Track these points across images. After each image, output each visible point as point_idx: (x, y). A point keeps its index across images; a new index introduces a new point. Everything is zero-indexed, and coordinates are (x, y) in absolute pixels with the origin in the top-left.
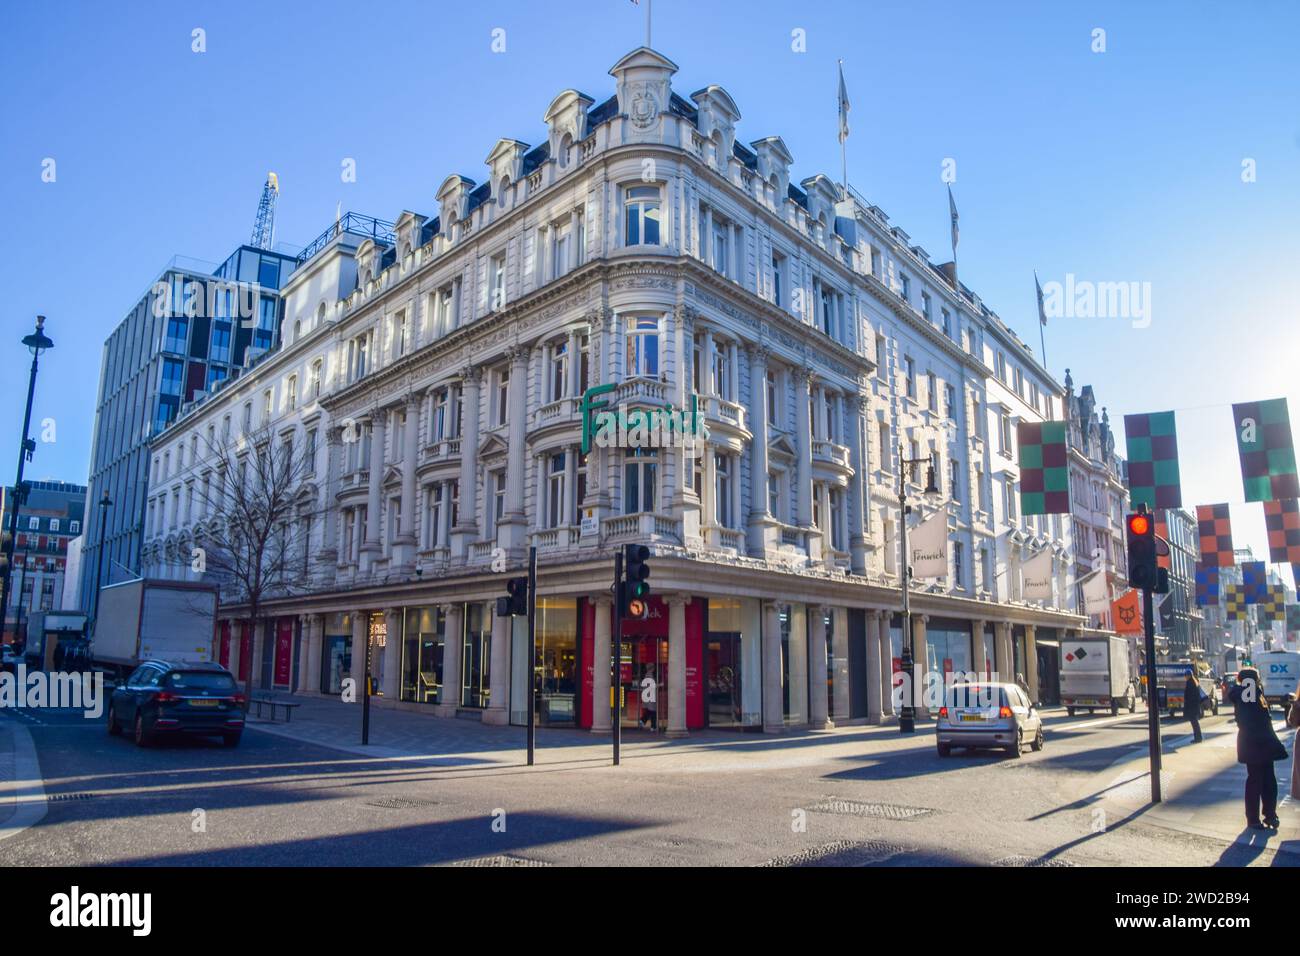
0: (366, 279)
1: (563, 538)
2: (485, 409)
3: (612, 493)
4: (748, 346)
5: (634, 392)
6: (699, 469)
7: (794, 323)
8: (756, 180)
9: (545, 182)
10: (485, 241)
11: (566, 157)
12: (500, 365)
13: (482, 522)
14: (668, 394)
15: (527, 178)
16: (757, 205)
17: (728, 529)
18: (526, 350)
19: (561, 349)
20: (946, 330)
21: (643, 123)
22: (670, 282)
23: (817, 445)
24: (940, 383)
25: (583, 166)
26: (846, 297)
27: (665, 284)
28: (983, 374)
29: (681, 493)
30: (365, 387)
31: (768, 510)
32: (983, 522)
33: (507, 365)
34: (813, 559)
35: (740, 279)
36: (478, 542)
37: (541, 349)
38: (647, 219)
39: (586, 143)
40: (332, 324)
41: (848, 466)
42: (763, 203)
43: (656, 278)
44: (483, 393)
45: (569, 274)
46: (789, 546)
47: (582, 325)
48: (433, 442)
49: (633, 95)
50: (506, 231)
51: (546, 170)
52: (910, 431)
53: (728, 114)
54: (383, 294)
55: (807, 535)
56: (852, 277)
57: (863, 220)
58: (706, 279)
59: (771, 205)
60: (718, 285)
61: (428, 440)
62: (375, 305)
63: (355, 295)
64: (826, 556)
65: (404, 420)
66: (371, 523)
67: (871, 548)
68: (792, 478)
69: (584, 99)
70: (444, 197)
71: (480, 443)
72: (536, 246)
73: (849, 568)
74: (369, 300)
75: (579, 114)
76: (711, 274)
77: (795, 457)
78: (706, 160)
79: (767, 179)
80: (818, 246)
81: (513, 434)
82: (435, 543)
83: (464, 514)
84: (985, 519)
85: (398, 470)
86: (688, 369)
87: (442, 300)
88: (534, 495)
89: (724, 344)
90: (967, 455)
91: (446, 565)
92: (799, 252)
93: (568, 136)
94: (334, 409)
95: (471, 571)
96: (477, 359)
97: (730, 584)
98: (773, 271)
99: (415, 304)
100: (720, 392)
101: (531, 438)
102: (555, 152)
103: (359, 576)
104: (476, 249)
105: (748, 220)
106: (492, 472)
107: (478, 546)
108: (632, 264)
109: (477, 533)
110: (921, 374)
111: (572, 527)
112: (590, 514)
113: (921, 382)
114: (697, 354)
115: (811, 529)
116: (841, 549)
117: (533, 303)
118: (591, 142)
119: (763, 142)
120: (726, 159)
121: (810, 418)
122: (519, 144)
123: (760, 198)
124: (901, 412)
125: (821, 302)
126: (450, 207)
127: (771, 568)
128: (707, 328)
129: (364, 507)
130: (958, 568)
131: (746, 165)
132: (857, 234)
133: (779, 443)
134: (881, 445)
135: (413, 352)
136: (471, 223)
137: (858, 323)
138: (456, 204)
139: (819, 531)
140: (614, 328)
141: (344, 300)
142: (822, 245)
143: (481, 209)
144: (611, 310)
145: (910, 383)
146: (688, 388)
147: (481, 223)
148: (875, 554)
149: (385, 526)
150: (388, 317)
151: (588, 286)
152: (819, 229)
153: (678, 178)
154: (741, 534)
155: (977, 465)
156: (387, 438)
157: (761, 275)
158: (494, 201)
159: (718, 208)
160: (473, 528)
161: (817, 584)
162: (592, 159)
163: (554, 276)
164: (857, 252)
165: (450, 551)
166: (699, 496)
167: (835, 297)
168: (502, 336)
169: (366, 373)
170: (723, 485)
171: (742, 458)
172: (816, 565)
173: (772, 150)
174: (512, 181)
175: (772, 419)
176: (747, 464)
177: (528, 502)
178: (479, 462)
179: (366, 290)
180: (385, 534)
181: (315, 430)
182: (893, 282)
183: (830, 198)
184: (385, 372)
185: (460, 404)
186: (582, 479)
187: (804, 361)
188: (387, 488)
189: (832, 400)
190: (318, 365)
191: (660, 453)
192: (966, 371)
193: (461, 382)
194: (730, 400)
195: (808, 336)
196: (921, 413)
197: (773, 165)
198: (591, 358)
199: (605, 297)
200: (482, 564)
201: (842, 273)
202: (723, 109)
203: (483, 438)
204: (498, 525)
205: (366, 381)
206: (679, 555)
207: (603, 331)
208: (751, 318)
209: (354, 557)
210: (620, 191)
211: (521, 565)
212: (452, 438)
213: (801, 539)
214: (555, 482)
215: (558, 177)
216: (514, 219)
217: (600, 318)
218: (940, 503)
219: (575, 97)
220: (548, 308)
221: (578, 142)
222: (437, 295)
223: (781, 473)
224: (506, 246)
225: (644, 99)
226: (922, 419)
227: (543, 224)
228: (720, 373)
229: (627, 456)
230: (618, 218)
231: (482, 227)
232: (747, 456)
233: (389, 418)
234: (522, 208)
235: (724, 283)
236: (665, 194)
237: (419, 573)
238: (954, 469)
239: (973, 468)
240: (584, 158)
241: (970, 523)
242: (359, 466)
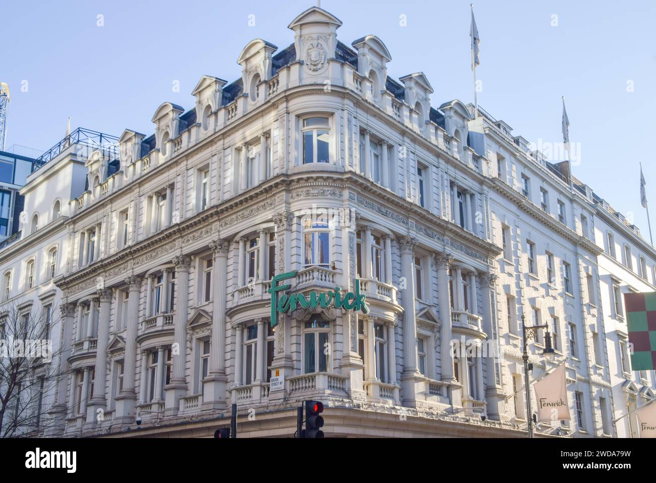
0: (94, 184)
1: (256, 392)
2: (194, 289)
3: (294, 357)
4: (399, 239)
5: (311, 277)
6: (362, 337)
7: (435, 220)
8: (404, 108)
9: (240, 112)
10: (192, 157)
11: (256, 92)
12: (206, 255)
13: (191, 380)
14: (337, 278)
15: (225, 108)
16: (404, 128)
17: (386, 384)
18: (226, 243)
19: (253, 243)
20: (561, 217)
21: (315, 67)
22: (337, 192)
23: (456, 315)
24: (557, 261)
25: (269, 101)
26: (477, 196)
27: (334, 194)
28: (594, 252)
29: (348, 356)
30: (94, 271)
31: (417, 368)
32: (600, 375)
33: (211, 255)
34: (455, 406)
35: (392, 188)
36: (188, 396)
37: (238, 242)
38: (319, 141)
39: (271, 83)
40: (66, 219)
41: (481, 331)
42: (410, 126)
43: (326, 189)
44: (192, 276)
45: (260, 186)
46: (435, 397)
47: (271, 224)
48: (151, 315)
49: (307, 45)
50: (210, 150)
51: (240, 102)
52: (532, 301)
53: (382, 57)
54: (110, 196)
55: (449, 387)
56: (482, 180)
57: (491, 134)
58: (365, 188)
59: (416, 128)
60: (374, 193)
61: (147, 314)
62: (103, 204)
63: (86, 196)
64: (466, 404)
65: (127, 297)
66: (98, 381)
67: (503, 397)
68: (436, 341)
69: (269, 46)
70: (159, 119)
71: (190, 316)
72: (233, 161)
73: (485, 414)
74: (98, 201)
75: (265, 59)
76: (369, 185)
77: (439, 325)
78: (365, 95)
79: (413, 107)
80: (453, 157)
81: (216, 309)
82: (152, 398)
83: (176, 374)
84: (601, 372)
85: (122, 338)
86: (352, 260)
87: (158, 202)
88: (233, 358)
89: (380, 238)
90: (583, 319)
91: (160, 416)
92: (439, 163)
93: (257, 76)
94: (68, 288)
95: (182, 420)
96: (187, 250)
97: (387, 429)
98: (418, 178)
99: (136, 205)
100: (378, 276)
101: (230, 313)
102: (247, 88)
103: (86, 427)
104: (185, 163)
105: (397, 140)
106: (199, 339)
107: (187, 399)
108: (308, 178)
109: (186, 389)
110: (541, 254)
111: (264, 384)
112: (278, 374)
113: (542, 261)
114: (359, 246)
115: (453, 382)
116: (478, 399)
117: (231, 207)
118: (275, 81)
119: (409, 78)
120: (380, 92)
121: (449, 294)
122: (218, 81)
123: (407, 123)
124: (525, 285)
125: (457, 200)
126: (164, 128)
127: (420, 415)
128: (367, 226)
129: (92, 368)
130: (579, 413)
131: (396, 97)
132: (485, 145)
133: (425, 314)
134: (509, 313)
135: (134, 243)
136: (181, 141)
137: (487, 216)
138: (168, 126)
139: (459, 384)
140: (294, 227)
141: (76, 199)
142: (457, 156)
143: (189, 131)
144: (292, 214)
145: (531, 261)
146: (352, 274)
147: (189, 142)
148: (506, 402)
149: (110, 384)
150: (114, 214)
151: (274, 195)
152: (455, 143)
153: (343, 110)
154: (395, 387)
155: (592, 326)
156: (113, 312)
157: (409, 183)
158: (199, 125)
159: (374, 132)
160: (184, 385)
161: (458, 427)
162: (276, 96)
163: (248, 188)
164: (486, 160)
165: (164, 404)
166: (363, 358)
167: (468, 197)
168: (207, 232)
169: (95, 259)
170: (381, 350)
171: (396, 327)
172: (458, 412)
173: (417, 83)
174: (213, 109)
175: (419, 295)
176: (400, 331)
177: (228, 363)
178: (188, 331)
179: (94, 192)
180: (109, 390)
181: (51, 305)
182: (515, 181)
183: (464, 118)
184: (112, 259)
185: (173, 285)
186: (271, 345)
187: (444, 249)
188: (112, 352)
189: (467, 279)
190: (53, 251)
191: (331, 325)
192: (580, 250)
193: (174, 267)
194: (385, 282)
195: (446, 229)
196: (542, 285)
197: (417, 94)
198: (277, 251)
199: (288, 203)
200: (191, 415)
201: (474, 178)
202: (377, 53)
203: (192, 313)
204: (204, 383)
205: (96, 266)
206: (347, 405)
207: (286, 230)
208: (401, 217)
209: (82, 410)
210: (299, 120)
211: (223, 415)
212: (167, 313)
213: (444, 390)
214: (249, 347)
215: (250, 109)
216: (216, 140)
217: (284, 220)
218: (561, 359)
219: (262, 45)
220: (244, 211)
221: (265, 82)
222: (155, 198)
223: (427, 337)
224: (210, 161)
225: (316, 49)
226: (542, 291)
227: (239, 145)
228: (377, 259)
229: (306, 327)
230: (296, 141)
231: (190, 145)
232: (400, 326)
233: (114, 295)
234: (222, 132)
235: (379, 191)
236: (333, 123)
237: (139, 423)
238: (572, 331)
239: (588, 329)
240: (270, 94)
241: (589, 375)
242: (89, 334)
